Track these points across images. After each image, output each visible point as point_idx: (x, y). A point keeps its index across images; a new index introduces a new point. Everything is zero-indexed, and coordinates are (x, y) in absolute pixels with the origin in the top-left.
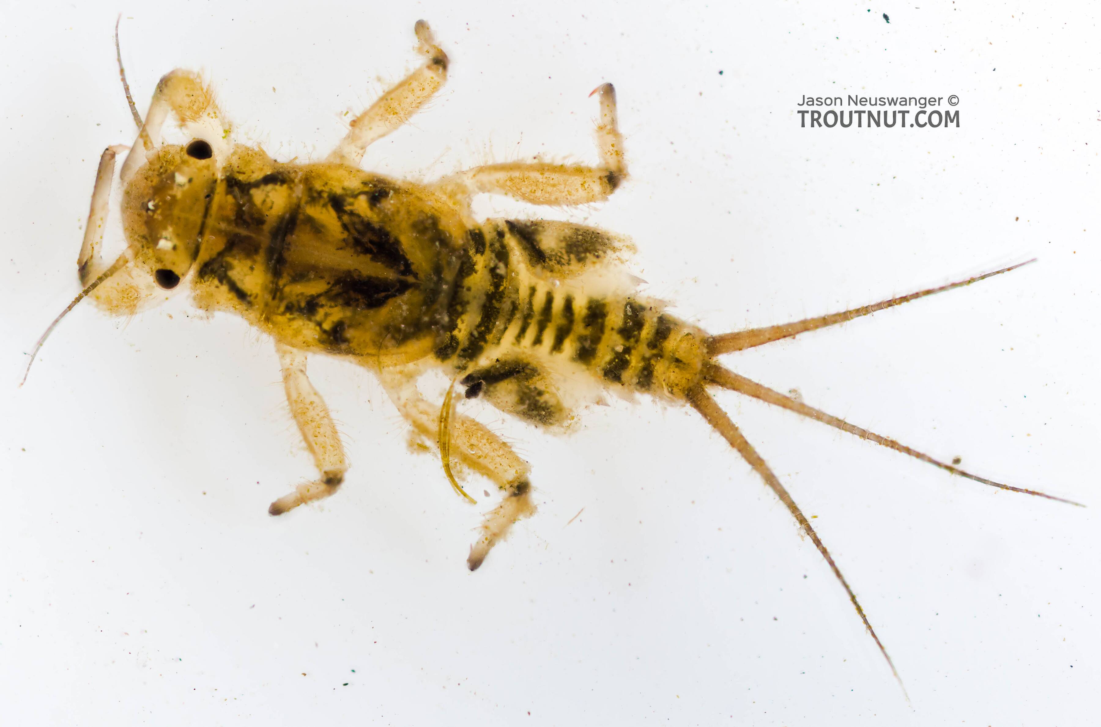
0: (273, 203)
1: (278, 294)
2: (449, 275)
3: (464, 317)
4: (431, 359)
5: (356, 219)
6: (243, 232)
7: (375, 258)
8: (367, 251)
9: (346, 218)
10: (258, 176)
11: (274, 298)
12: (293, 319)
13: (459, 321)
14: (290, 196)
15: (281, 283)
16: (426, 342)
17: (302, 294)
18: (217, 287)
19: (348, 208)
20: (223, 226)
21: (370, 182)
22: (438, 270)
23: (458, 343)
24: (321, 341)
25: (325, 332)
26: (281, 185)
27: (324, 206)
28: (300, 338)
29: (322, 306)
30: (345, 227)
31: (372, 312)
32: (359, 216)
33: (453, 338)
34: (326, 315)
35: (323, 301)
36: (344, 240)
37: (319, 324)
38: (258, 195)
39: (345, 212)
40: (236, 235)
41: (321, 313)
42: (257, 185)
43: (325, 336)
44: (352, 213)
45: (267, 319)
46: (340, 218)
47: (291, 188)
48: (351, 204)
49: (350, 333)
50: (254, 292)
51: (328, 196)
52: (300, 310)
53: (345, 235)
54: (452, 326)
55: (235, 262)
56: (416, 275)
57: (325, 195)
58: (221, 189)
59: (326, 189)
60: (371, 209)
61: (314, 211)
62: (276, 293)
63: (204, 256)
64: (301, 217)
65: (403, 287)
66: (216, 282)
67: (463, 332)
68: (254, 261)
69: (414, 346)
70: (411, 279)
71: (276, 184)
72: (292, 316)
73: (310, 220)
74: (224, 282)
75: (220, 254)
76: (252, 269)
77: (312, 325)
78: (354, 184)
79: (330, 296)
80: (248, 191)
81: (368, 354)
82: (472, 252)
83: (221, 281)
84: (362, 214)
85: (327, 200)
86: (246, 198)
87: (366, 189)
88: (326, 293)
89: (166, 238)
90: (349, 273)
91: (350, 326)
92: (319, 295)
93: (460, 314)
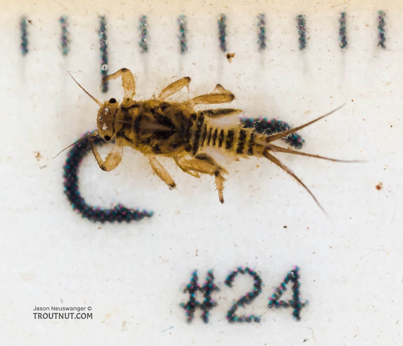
0: (134, 113)
1: (139, 138)
2: (186, 127)
3: (191, 138)
4: (185, 152)
5: (158, 115)
6: (126, 122)
7: (164, 125)
8: (161, 123)
9: (155, 115)
10: (130, 106)
11: (138, 139)
12: (144, 145)
13: (190, 140)
14: (139, 110)
15: (139, 135)
16: (182, 147)
17: (145, 138)
18: (122, 139)
19: (155, 112)
20: (121, 121)
21: (162, 104)
22: (183, 126)
23: (191, 146)
24: (153, 151)
25: (153, 148)
26: (136, 108)
27: (149, 112)
28: (147, 150)
29: (151, 140)
30: (155, 117)
31: (165, 140)
32: (159, 114)
33: (189, 145)
34: (153, 143)
35: (151, 139)
36: (155, 121)
37: (151, 146)
38: (130, 111)
39: (154, 113)
40: (125, 123)
41: (151, 142)
42: (130, 108)
43: (153, 149)
44: (157, 113)
45: (137, 146)
46: (153, 115)
47: (139, 108)
48: (157, 111)
49: (160, 147)
50: (132, 138)
51: (150, 109)
52: (146, 143)
53: (155, 120)
54: (188, 141)
55: (126, 131)
56: (176, 129)
57: (149, 109)
58: (119, 111)
59: (149, 107)
60: (162, 111)
61: (146, 114)
62: (138, 138)
63: (117, 130)
64: (142, 116)
65: (173, 133)
66: (122, 137)
67: (191, 142)
68: (131, 130)
69: (179, 149)
70: (175, 130)
71: (135, 107)
72: (143, 144)
73: (145, 116)
74: (124, 137)
75: (121, 129)
76: (130, 132)
77: (149, 146)
78: (157, 105)
79: (153, 137)
80: (127, 110)
81: (166, 153)
82: (192, 120)
83: (123, 137)
84: (160, 113)
85: (150, 110)
86: (126, 112)
87: (161, 106)
88: (152, 136)
89: (104, 127)
90: (157, 130)
91: (160, 145)
92: (150, 137)
93: (190, 137)
